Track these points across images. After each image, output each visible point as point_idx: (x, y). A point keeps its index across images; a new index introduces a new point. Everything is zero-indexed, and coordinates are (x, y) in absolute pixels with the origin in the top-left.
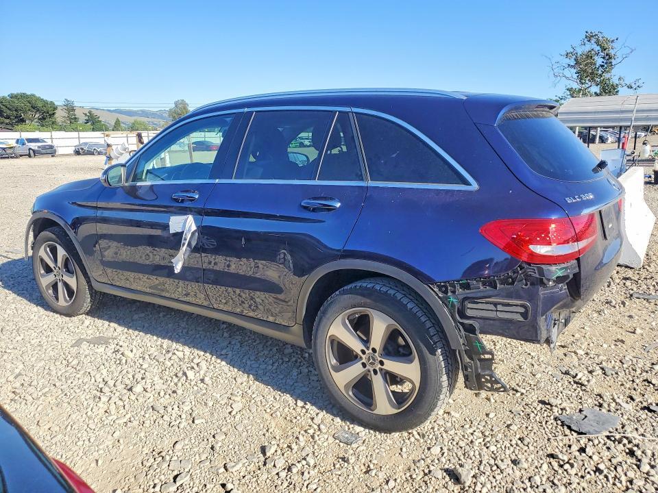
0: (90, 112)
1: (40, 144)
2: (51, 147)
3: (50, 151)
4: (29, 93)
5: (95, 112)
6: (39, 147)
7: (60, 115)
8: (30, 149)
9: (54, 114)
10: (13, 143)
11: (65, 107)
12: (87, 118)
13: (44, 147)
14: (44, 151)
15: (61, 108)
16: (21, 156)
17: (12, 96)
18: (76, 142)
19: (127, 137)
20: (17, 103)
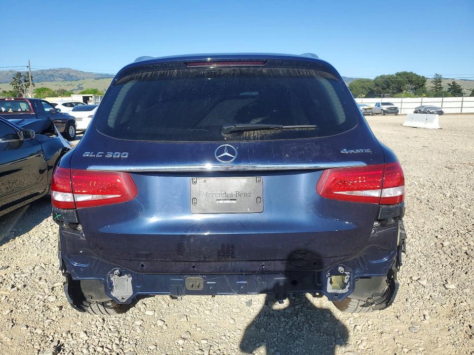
0: (454, 83)
1: (388, 106)
2: (396, 108)
3: (394, 111)
4: (408, 71)
5: (458, 83)
6: (388, 108)
7: (429, 85)
8: (382, 110)
9: (423, 85)
10: (373, 106)
11: (434, 80)
12: (450, 87)
13: (390, 109)
14: (390, 111)
15: (431, 80)
16: (377, 114)
17: (398, 74)
18: (419, 105)
19: (462, 101)
20: (399, 79)
